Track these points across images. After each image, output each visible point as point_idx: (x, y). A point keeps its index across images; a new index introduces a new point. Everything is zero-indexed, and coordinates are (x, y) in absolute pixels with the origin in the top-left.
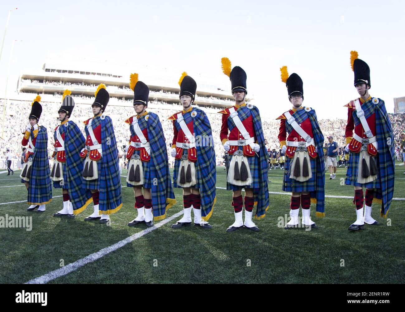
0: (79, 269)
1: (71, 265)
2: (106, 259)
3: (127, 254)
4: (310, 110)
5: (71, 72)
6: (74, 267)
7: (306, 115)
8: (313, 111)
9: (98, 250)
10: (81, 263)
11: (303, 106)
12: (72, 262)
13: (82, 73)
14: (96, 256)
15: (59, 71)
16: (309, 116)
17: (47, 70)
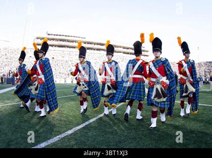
0: (62, 139)
1: (58, 136)
2: (75, 133)
3: (85, 131)
4: (164, 59)
5: (60, 35)
6: (59, 138)
7: (161, 63)
8: (166, 60)
9: (71, 129)
10: (63, 135)
11: (161, 57)
12: (58, 135)
13: (66, 36)
14: (70, 132)
15: (54, 35)
16: (163, 64)
17: (49, 34)
